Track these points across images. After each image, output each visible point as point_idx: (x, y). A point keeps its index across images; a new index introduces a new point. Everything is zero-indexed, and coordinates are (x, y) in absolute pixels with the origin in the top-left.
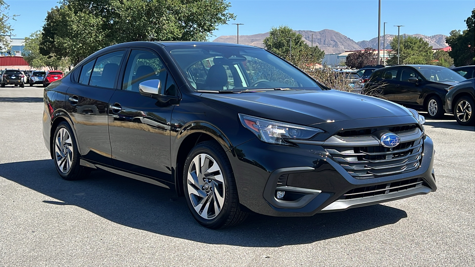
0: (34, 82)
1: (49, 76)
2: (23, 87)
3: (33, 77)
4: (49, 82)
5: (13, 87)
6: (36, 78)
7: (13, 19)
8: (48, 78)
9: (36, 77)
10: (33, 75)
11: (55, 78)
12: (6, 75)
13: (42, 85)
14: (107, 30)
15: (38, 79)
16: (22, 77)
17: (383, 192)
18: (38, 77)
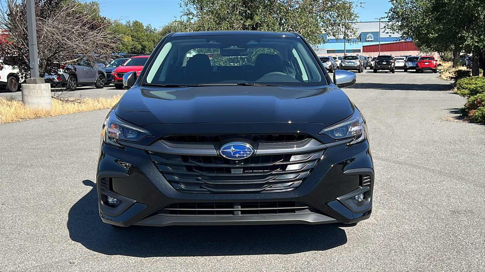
0: (408, 67)
1: (420, 61)
2: (393, 72)
3: (407, 62)
4: (419, 67)
5: (386, 72)
6: (409, 64)
7: (361, 7)
8: (419, 64)
9: (410, 62)
10: (407, 61)
11: (425, 63)
12: (378, 61)
13: (415, 70)
14: (436, 13)
15: (412, 64)
16: (392, 63)
17: (232, 212)
18: (412, 62)
